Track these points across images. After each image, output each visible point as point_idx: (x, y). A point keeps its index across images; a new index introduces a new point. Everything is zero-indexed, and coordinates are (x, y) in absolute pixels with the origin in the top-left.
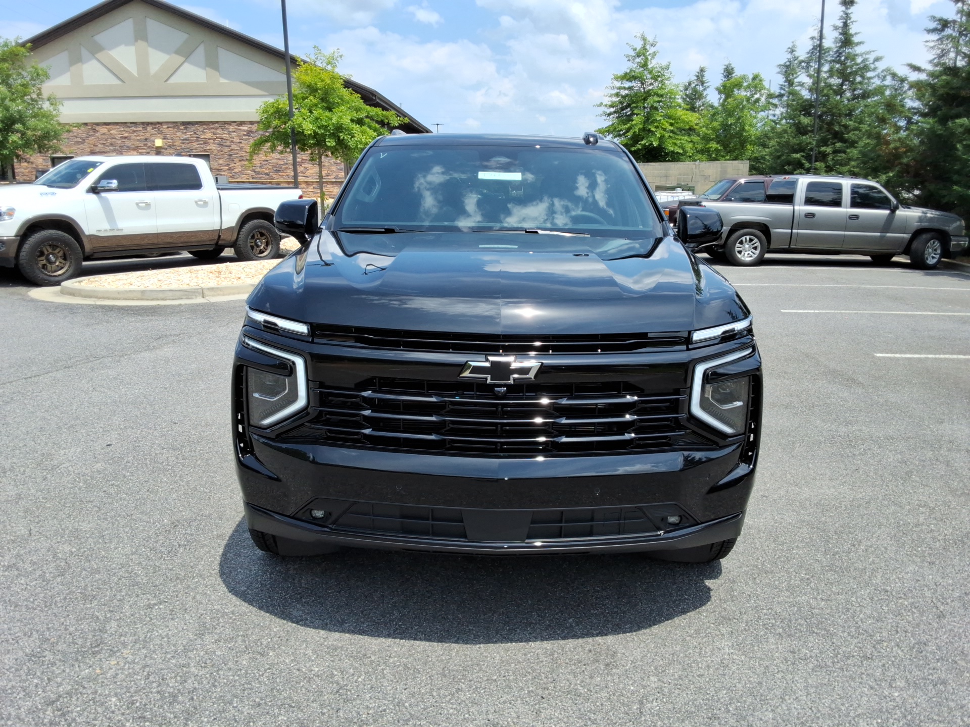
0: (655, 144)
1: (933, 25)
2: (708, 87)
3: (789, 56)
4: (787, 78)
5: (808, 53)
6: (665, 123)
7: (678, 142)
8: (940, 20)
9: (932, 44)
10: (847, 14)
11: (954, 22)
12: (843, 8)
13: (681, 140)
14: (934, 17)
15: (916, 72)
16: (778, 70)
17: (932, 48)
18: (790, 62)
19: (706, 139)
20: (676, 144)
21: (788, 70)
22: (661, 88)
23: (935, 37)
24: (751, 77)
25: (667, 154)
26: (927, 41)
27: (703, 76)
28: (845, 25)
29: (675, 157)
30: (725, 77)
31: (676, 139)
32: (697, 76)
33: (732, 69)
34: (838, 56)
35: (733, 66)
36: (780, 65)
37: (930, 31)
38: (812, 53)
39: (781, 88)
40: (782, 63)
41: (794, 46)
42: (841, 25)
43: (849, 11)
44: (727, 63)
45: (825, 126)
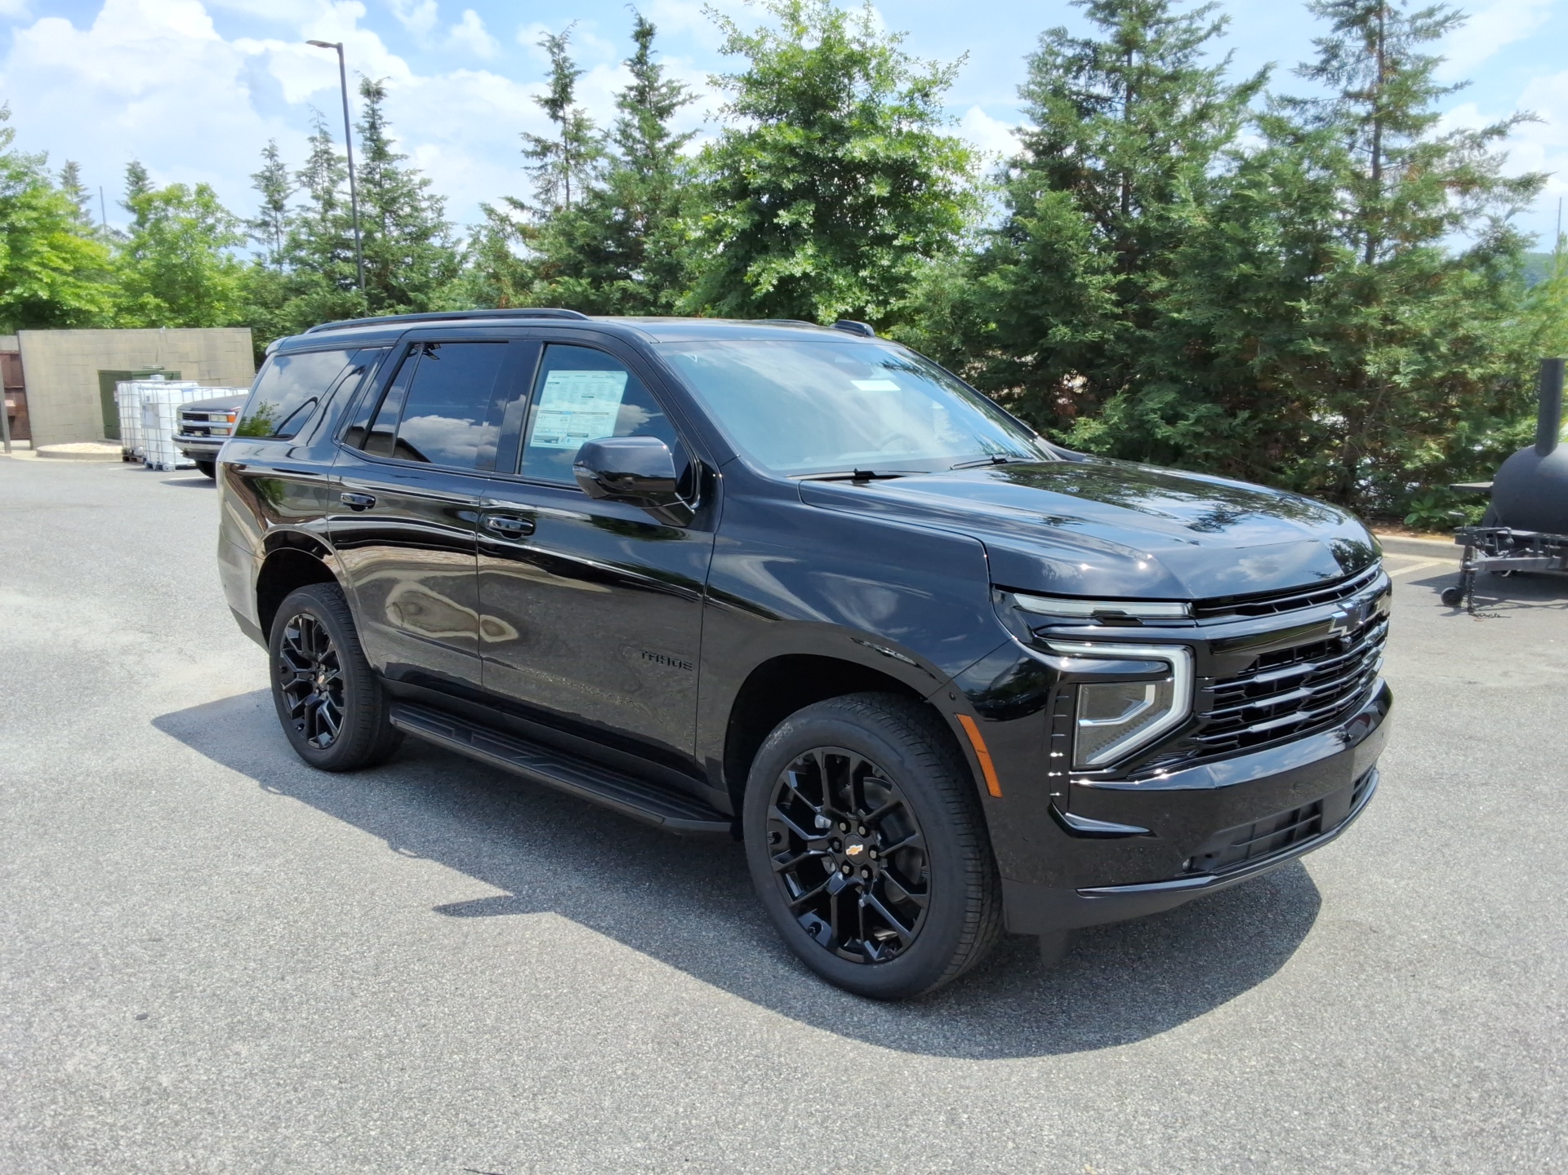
0: (44, 295)
1: (530, 147)
2: (88, 198)
3: (268, 162)
4: (271, 196)
5: (309, 162)
6: (54, 258)
7: (83, 293)
8: (538, 141)
9: (536, 173)
10: (374, 111)
11: (557, 145)
12: (367, 101)
13: (86, 288)
14: (528, 135)
15: (519, 210)
16: (254, 183)
17: (536, 178)
18: (271, 172)
19: (131, 288)
20: (78, 296)
21: (272, 184)
22: (34, 197)
23: (536, 162)
24: (193, 189)
25: (66, 314)
26: (527, 168)
27: (74, 178)
28: (373, 126)
29: (82, 319)
30: (132, 185)
31: (79, 287)
32: (65, 178)
33: (143, 172)
34: (370, 173)
35: (144, 166)
36: (255, 176)
37: (528, 154)
38: (316, 162)
39: (264, 213)
40: (258, 172)
41: (273, 147)
42: (367, 125)
43: (376, 107)
44: (131, 161)
45: (374, 279)
